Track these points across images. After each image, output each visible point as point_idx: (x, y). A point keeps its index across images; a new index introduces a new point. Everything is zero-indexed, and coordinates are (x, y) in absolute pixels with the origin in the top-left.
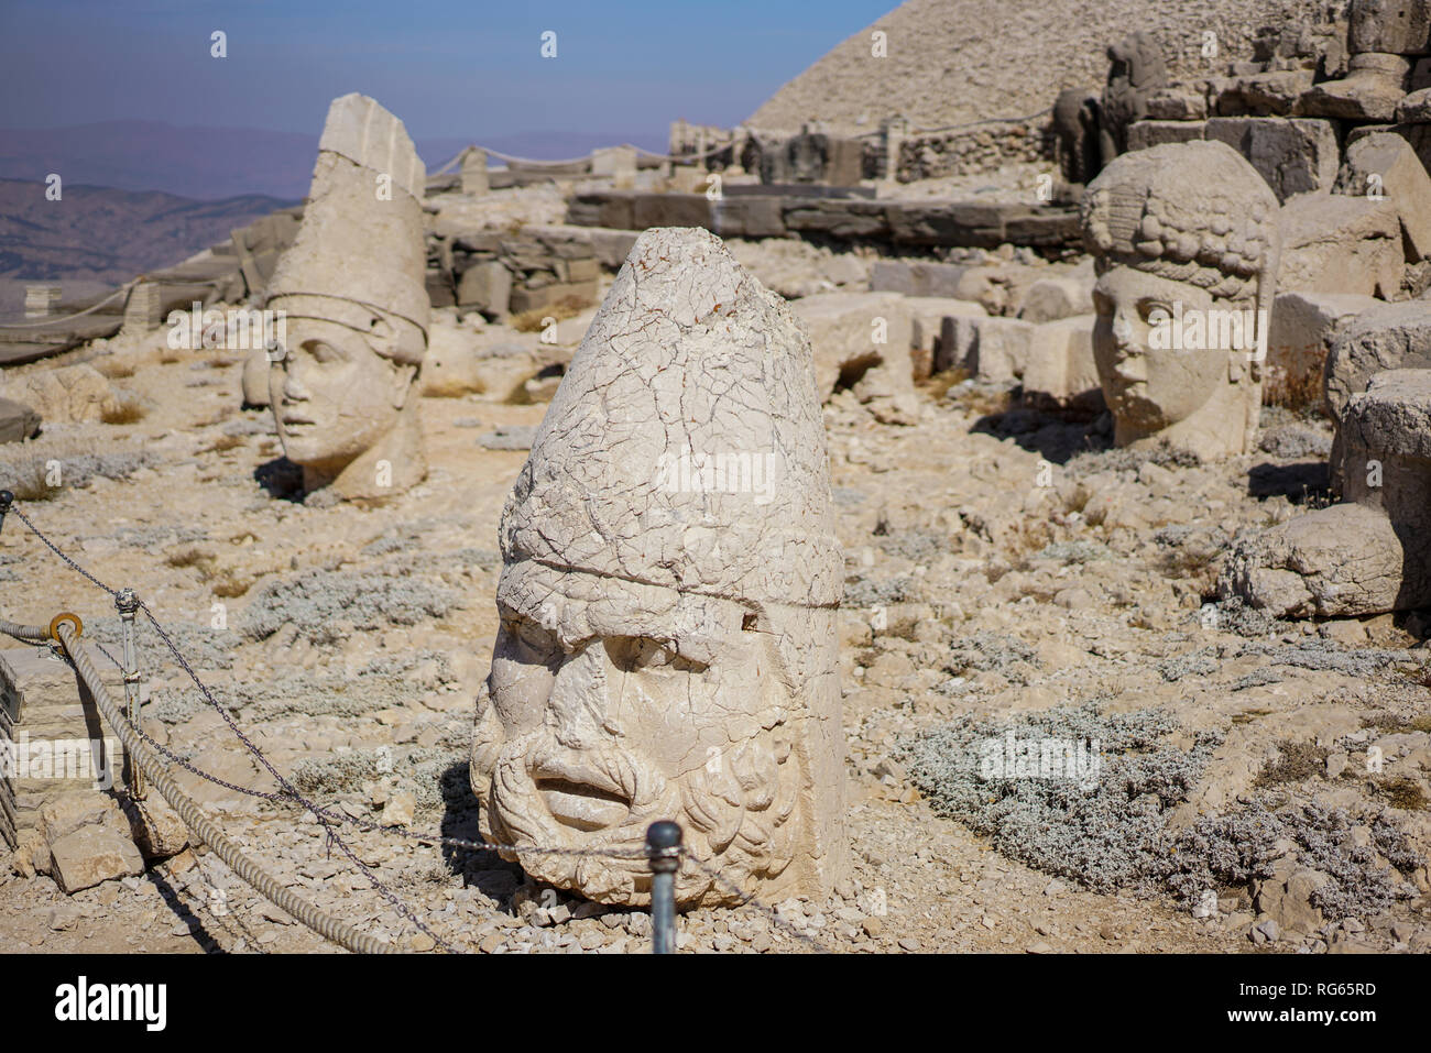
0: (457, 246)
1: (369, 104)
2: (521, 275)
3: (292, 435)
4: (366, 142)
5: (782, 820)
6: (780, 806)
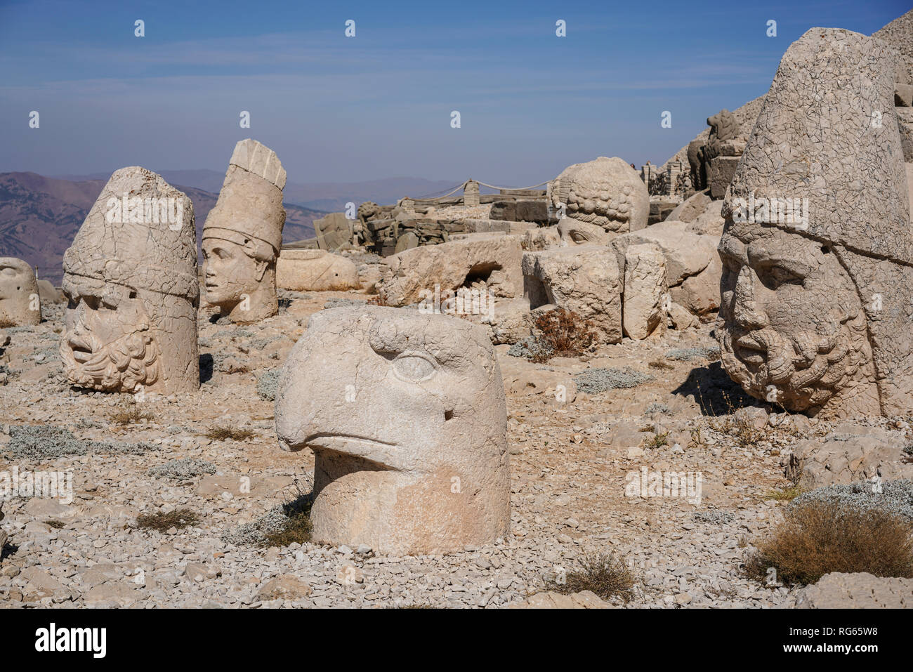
1: (256, 144)
4: (253, 161)
5: (149, 364)
6: (147, 359)
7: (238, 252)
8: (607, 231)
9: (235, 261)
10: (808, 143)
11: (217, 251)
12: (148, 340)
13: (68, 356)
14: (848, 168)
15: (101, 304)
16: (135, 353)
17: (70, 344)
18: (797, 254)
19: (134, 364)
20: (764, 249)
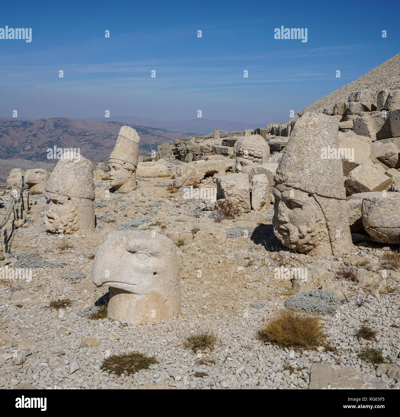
0: (187, 150)
1: (128, 127)
3: (111, 182)
5: (75, 224)
6: (74, 222)
7: (121, 167)
8: (254, 162)
9: (120, 170)
10: (303, 156)
11: (114, 167)
12: (75, 215)
13: (46, 220)
14: (318, 166)
15: (58, 202)
16: (70, 220)
17: (47, 216)
18: (299, 197)
19: (70, 224)
20: (287, 195)
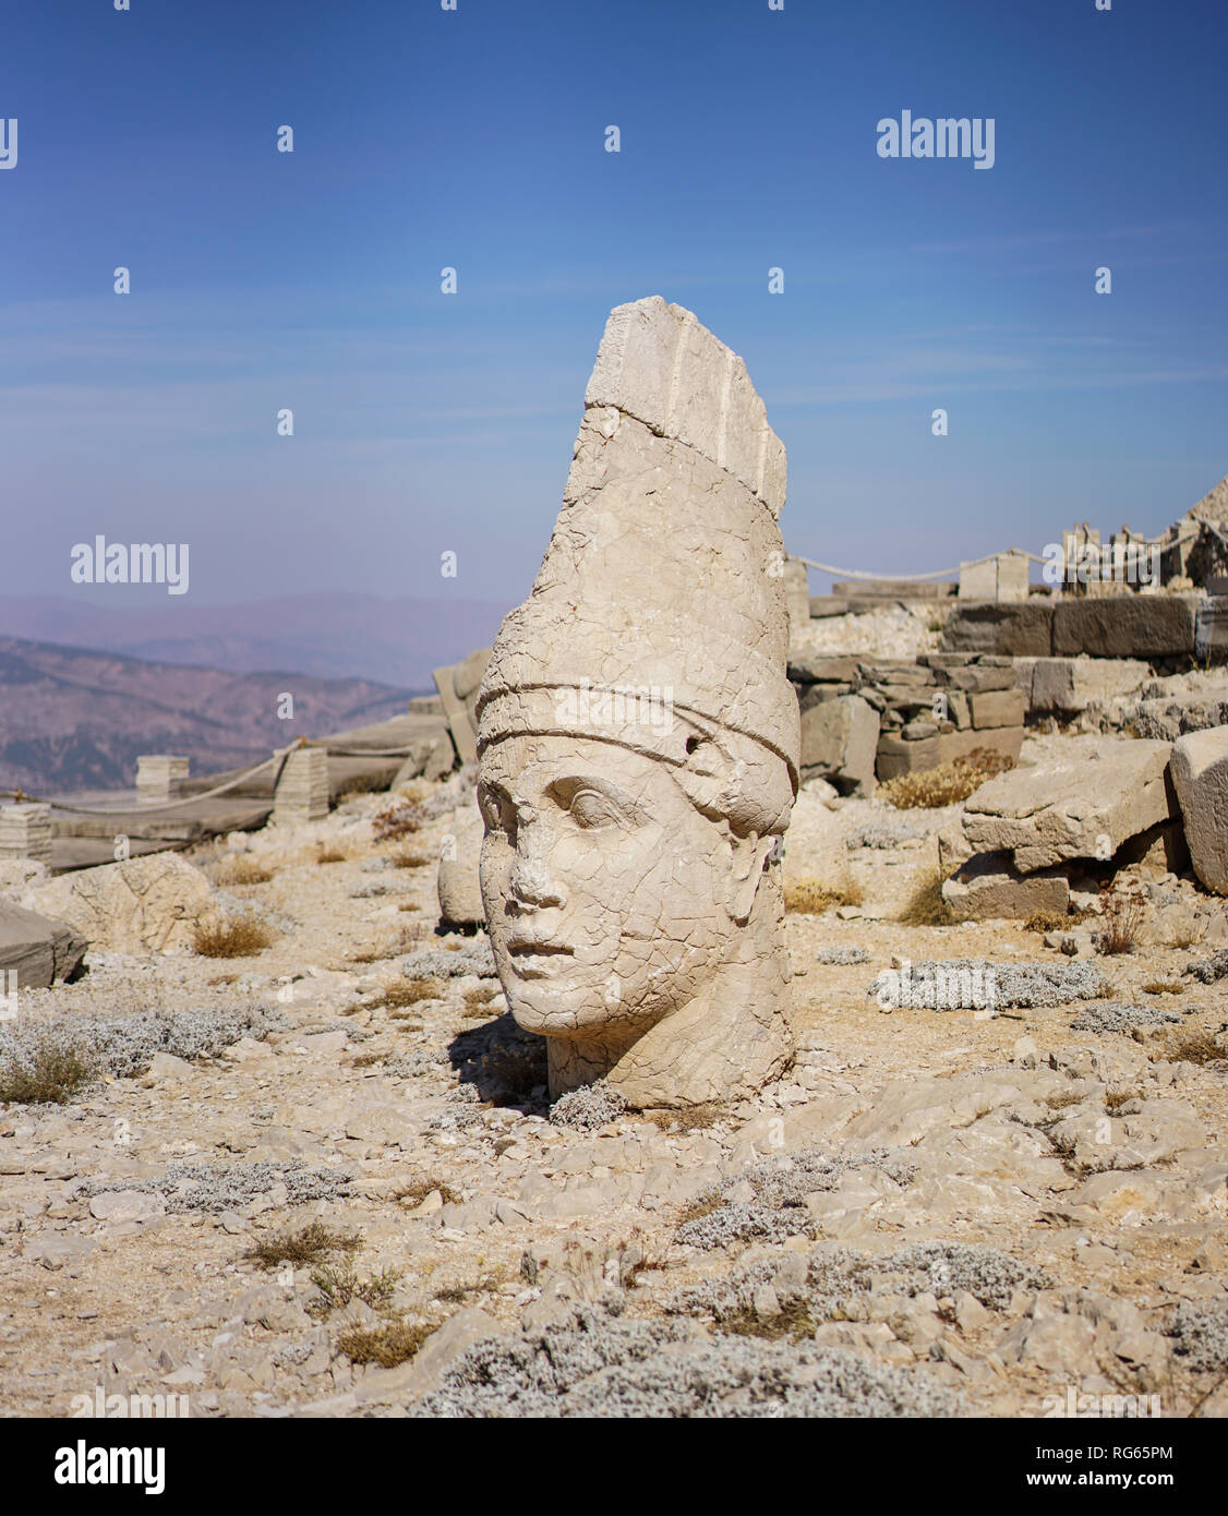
1: (682, 319)
2: (896, 717)
4: (676, 391)
